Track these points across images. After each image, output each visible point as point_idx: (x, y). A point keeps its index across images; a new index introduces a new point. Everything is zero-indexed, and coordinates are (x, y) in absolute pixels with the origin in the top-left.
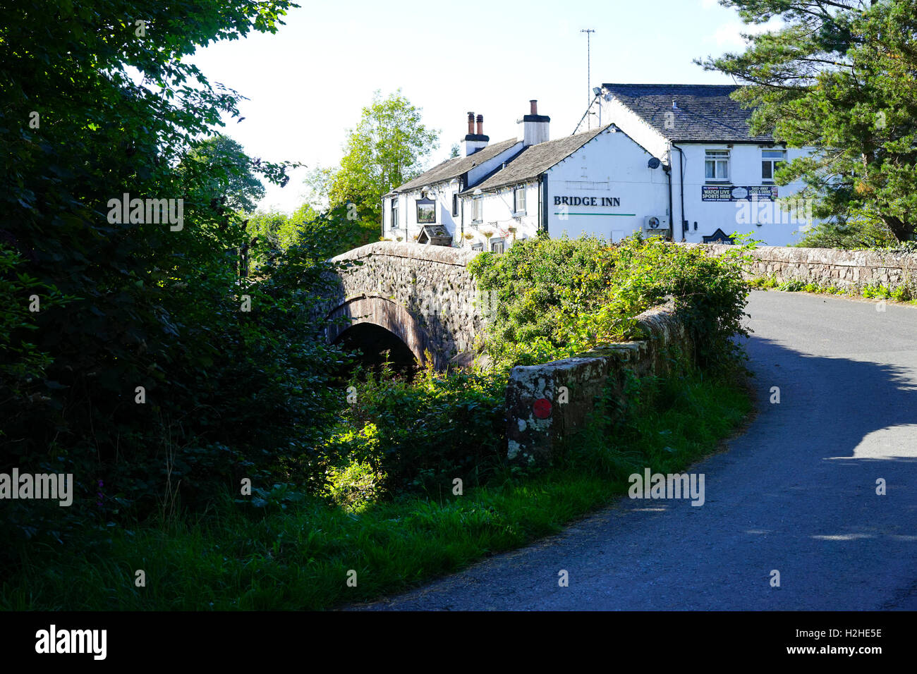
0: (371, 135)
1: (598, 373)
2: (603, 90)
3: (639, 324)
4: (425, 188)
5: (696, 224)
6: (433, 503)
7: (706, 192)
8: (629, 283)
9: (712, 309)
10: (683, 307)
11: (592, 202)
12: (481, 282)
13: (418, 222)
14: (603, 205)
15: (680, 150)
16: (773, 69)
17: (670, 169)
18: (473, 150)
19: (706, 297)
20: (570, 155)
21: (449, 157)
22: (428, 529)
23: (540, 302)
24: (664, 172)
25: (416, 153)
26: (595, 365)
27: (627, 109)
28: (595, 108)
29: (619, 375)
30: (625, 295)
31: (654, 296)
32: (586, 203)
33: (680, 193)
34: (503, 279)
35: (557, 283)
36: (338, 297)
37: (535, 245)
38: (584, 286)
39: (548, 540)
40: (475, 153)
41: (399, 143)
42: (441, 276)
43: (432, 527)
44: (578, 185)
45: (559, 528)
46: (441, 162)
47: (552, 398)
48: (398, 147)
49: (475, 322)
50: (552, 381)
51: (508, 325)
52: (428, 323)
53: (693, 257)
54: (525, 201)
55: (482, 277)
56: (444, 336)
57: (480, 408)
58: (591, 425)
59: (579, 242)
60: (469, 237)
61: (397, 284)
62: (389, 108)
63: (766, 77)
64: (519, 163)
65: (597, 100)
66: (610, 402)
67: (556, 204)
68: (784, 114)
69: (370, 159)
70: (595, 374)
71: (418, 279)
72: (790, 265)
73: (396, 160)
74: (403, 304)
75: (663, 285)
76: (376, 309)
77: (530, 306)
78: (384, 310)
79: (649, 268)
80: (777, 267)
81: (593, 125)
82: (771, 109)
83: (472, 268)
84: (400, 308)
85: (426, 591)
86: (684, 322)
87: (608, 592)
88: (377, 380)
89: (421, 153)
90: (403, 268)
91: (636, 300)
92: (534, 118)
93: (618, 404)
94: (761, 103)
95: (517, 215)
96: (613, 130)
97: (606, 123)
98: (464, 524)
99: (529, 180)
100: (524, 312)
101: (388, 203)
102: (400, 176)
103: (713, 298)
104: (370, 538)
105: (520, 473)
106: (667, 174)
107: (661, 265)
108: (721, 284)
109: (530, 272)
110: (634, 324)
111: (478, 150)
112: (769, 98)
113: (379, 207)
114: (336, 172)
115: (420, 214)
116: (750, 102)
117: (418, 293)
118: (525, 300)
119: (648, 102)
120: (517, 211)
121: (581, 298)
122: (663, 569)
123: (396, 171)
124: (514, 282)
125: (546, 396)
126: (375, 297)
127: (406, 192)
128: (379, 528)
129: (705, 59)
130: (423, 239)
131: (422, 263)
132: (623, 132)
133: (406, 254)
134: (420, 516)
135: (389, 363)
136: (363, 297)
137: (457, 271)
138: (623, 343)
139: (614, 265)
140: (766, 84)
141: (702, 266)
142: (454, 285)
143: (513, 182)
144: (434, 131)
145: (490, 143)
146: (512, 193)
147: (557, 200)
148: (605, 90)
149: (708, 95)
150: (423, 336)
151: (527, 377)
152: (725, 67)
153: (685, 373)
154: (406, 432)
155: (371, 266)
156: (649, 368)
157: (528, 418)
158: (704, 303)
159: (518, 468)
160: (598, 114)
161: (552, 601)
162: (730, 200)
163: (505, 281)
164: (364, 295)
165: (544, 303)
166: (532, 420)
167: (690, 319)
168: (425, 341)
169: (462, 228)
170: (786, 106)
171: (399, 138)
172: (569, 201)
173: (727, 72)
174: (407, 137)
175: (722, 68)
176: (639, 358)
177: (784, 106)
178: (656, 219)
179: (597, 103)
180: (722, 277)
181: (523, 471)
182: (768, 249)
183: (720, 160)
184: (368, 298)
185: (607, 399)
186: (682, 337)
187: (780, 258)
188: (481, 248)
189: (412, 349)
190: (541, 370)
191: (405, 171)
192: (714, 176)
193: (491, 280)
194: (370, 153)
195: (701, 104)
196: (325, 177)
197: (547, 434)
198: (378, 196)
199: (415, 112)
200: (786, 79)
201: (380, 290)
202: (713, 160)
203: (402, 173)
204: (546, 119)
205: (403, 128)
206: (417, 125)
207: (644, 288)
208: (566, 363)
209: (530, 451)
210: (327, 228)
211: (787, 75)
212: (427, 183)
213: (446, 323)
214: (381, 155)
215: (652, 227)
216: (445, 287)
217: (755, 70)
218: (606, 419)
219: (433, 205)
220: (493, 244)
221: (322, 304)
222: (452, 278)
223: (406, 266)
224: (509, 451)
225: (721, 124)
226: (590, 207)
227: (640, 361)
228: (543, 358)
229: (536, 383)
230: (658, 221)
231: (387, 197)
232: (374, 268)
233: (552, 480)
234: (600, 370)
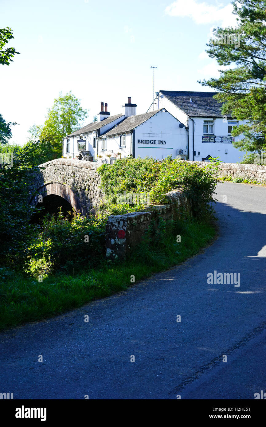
0: (58, 111)
1: (147, 219)
2: (160, 93)
3: (166, 197)
4: (81, 135)
5: (199, 152)
6: (70, 277)
7: (204, 139)
8: (164, 179)
9: (200, 191)
10: (187, 190)
11: (154, 142)
12: (103, 177)
13: (78, 150)
14: (159, 144)
15: (193, 120)
16: (232, 86)
17: (188, 128)
18: (103, 119)
19: (197, 185)
20: (145, 122)
21: (92, 122)
22: (67, 288)
23: (128, 186)
24: (186, 130)
25: (78, 119)
26: (146, 215)
27: (170, 102)
28: (156, 101)
29: (156, 220)
30: (162, 184)
31: (174, 185)
32: (151, 143)
33: (192, 139)
34: (112, 176)
35: (135, 178)
36: (40, 183)
37: (126, 161)
38: (147, 180)
39: (121, 293)
40: (104, 120)
41: (71, 115)
42: (86, 174)
43: (69, 287)
44: (148, 135)
45: (126, 287)
46: (89, 123)
47: (126, 230)
48: (70, 117)
49: (100, 194)
50: (126, 222)
51: (114, 196)
52: (80, 195)
53: (193, 168)
54: (125, 141)
55: (103, 175)
56: (87, 200)
57: (94, 234)
58: (143, 241)
59: (145, 160)
60: (100, 157)
61: (67, 177)
62: (66, 99)
63: (229, 89)
64: (123, 125)
65: (157, 97)
66: (152, 232)
67: (138, 143)
68: (236, 106)
69: (58, 122)
70: (145, 219)
71: (76, 175)
72: (238, 171)
73: (69, 122)
74: (69, 186)
75: (179, 180)
76: (57, 188)
77: (124, 188)
78: (61, 189)
79: (173, 172)
80: (232, 172)
81: (155, 108)
82: (231, 103)
83: (99, 171)
84: (68, 189)
85: (63, 316)
86: (187, 196)
87: (144, 317)
88: (56, 220)
89: (80, 120)
90: (69, 170)
91: (167, 186)
92: (130, 105)
93: (156, 232)
94: (226, 100)
95: (121, 147)
96: (164, 111)
97: (161, 108)
98: (83, 285)
99: (127, 132)
100: (121, 191)
101: (65, 141)
102: (71, 129)
103: (200, 186)
104: (40, 292)
105: (111, 263)
106: (187, 130)
107: (178, 171)
108: (204, 180)
109: (124, 173)
110: (164, 197)
111: (105, 118)
112: (230, 98)
113: (61, 143)
114: (43, 127)
115: (79, 147)
116: (222, 99)
117: (76, 181)
118: (121, 185)
119: (179, 99)
120: (121, 146)
121: (145, 185)
122: (169, 306)
123: (69, 127)
124: (117, 177)
125: (123, 229)
126: (57, 183)
127: (73, 136)
128: (45, 288)
129: (202, 81)
130: (80, 158)
131: (78, 168)
132: (168, 112)
133: (71, 164)
134: (64, 282)
135: (61, 212)
136: (52, 183)
137: (93, 172)
138: (159, 206)
139: (159, 171)
140: (229, 92)
141: (196, 172)
142: (91, 178)
143: (120, 133)
144: (86, 110)
145: (111, 115)
146: (120, 138)
147: (139, 141)
148: (161, 94)
149: (205, 96)
150: (78, 201)
151: (115, 220)
152: (211, 84)
153: (187, 219)
154: (61, 244)
155: (55, 169)
156: (171, 217)
157: (115, 238)
158: (196, 188)
159: (110, 261)
160: (157, 103)
161: (118, 321)
162: (214, 143)
163: (113, 177)
164: (52, 182)
165: (129, 187)
166: (117, 240)
167: (190, 195)
168: (78, 203)
169: (98, 153)
170: (237, 102)
171: (71, 113)
172: (144, 142)
173: (212, 87)
174: (74, 112)
175: (209, 84)
176: (166, 212)
177: (236, 102)
178: (182, 150)
179: (157, 99)
180: (204, 177)
181: (112, 262)
182: (228, 164)
183: (210, 125)
184: (54, 183)
185: (151, 231)
186: (186, 203)
187: (233, 168)
188: (106, 162)
189: (73, 206)
190: (121, 217)
191: (73, 127)
192: (207, 132)
193: (107, 176)
194: (58, 119)
195: (203, 100)
196: (37, 129)
197: (124, 246)
198: (61, 138)
199: (78, 101)
200: (237, 90)
201: (59, 180)
202: (207, 125)
203: (72, 128)
204: (135, 105)
205: (72, 108)
206: (78, 107)
207: (170, 181)
208: (133, 214)
209: (116, 253)
210: (29, 153)
211: (238, 89)
212: (82, 133)
213: (87, 195)
214: (62, 120)
215: (180, 154)
216: (87, 179)
217: (224, 86)
218: (150, 239)
219: (85, 143)
220: (111, 160)
221: (34, 186)
222: (90, 175)
223: (71, 170)
224: (107, 253)
225: (211, 109)
226: (153, 144)
227: (166, 214)
228: (124, 212)
229: (119, 223)
230: (183, 151)
231: (65, 138)
232: (57, 170)
233: (125, 266)
234: (148, 218)
